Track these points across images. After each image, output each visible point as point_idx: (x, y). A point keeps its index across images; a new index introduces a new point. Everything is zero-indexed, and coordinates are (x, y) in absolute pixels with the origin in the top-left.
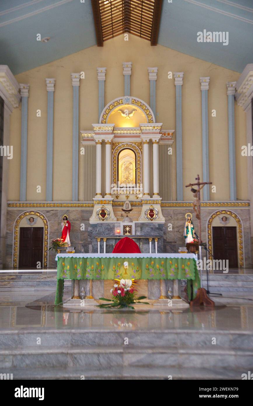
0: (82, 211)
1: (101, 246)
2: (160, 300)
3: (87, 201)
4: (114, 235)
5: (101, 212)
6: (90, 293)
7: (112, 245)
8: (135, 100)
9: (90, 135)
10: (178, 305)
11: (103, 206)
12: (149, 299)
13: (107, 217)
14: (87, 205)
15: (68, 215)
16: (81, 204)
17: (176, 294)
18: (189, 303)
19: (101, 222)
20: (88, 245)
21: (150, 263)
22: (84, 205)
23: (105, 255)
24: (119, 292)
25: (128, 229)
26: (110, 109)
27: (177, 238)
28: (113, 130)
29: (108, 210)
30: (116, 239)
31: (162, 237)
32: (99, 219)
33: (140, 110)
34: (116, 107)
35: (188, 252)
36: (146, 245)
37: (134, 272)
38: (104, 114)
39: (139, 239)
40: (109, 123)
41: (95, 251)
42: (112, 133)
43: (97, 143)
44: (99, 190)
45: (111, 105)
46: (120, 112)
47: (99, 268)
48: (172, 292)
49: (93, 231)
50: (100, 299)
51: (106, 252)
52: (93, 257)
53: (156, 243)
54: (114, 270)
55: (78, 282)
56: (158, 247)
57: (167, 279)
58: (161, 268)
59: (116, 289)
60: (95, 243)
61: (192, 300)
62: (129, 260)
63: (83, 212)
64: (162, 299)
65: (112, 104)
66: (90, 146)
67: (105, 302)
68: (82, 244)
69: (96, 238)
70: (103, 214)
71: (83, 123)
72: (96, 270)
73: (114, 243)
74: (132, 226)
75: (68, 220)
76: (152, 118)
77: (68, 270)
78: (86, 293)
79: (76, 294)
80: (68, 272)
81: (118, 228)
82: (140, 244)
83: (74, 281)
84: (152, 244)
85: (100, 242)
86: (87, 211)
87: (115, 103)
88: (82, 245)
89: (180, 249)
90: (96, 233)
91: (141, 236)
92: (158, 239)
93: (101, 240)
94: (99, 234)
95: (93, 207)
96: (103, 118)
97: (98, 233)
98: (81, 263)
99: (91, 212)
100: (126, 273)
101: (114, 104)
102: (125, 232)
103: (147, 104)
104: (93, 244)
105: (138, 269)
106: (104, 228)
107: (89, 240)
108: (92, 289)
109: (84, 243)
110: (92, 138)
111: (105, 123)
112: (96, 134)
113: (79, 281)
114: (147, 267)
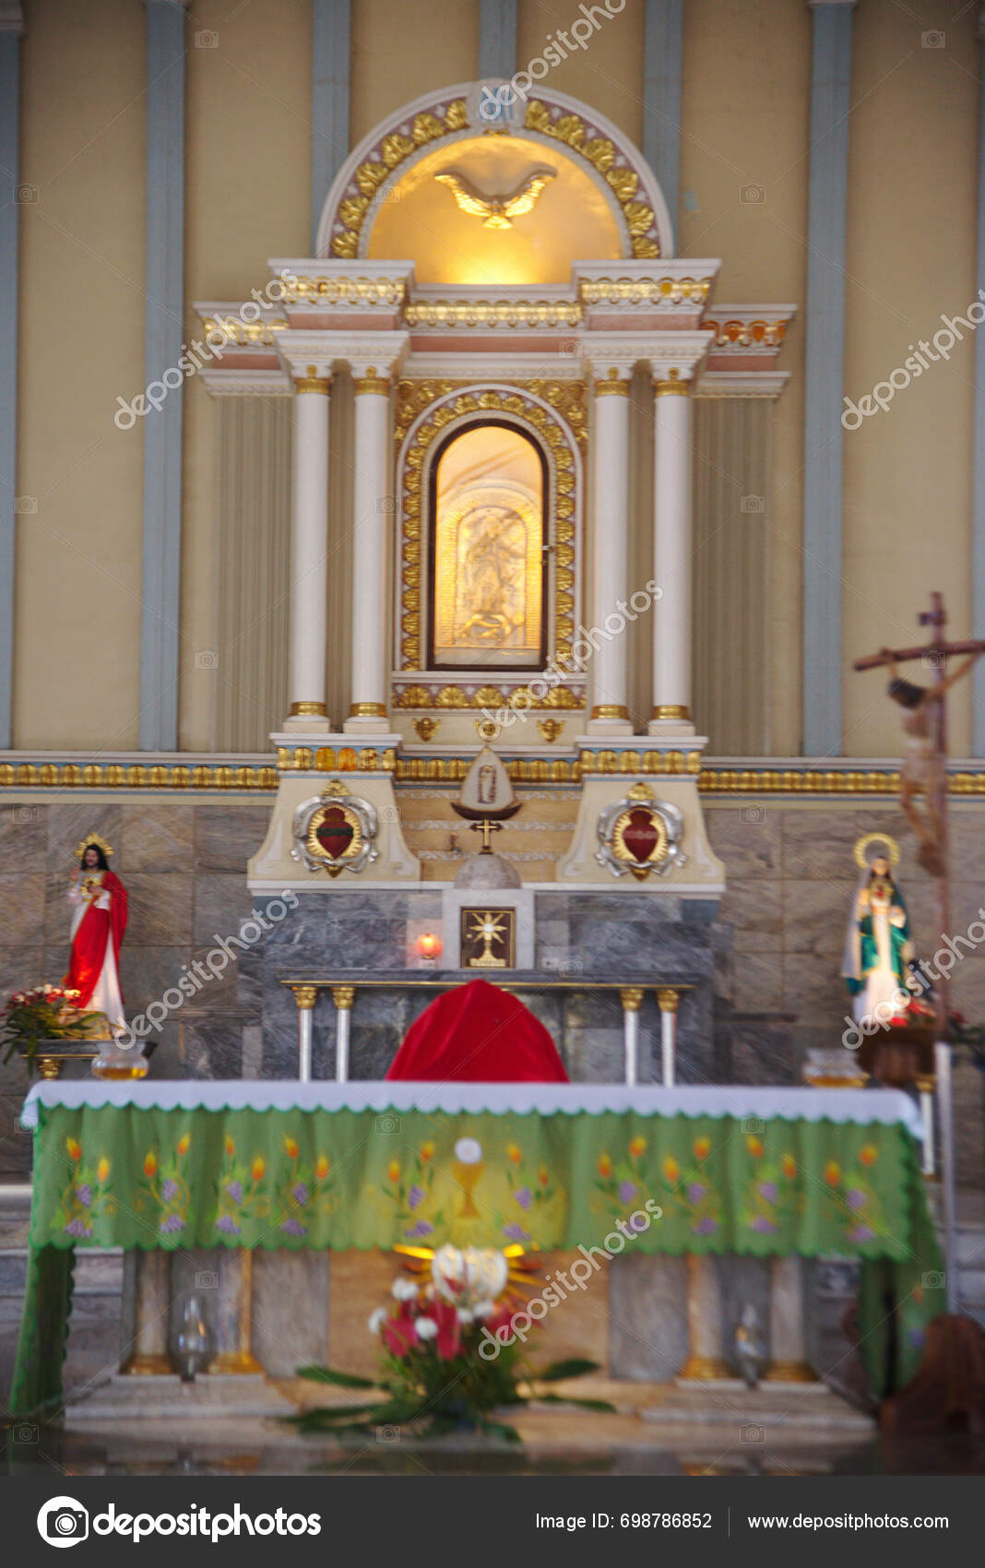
0: (204, 816)
1: (322, 1039)
2: (684, 1384)
3: (234, 751)
4: (400, 969)
5: (320, 820)
6: (237, 1339)
7: (389, 1030)
8: (547, 106)
9: (256, 328)
10: (803, 1420)
11: (337, 786)
12: (615, 1376)
13: (356, 855)
14: (234, 777)
15: (109, 841)
16: (198, 771)
17: (787, 1349)
18: (874, 1412)
19: (324, 883)
20: (236, 1029)
21: (620, 1149)
22: (213, 777)
23: (343, 1093)
24: (425, 1328)
25: (489, 930)
26: (384, 165)
27: (799, 996)
28: (406, 302)
29: (366, 806)
30: (413, 993)
31: (702, 981)
32: (311, 863)
33: (575, 175)
34: (424, 148)
35: (871, 1084)
36: (602, 1032)
37: (523, 1201)
38: (346, 196)
39: (559, 997)
40: (381, 257)
41: (282, 1066)
42: (399, 322)
43: (299, 384)
44: (308, 684)
45: (395, 139)
46: (452, 181)
47: (300, 1179)
48: (763, 1335)
49: (272, 942)
50: (304, 1373)
51: (353, 1075)
52: (260, 1106)
53: (668, 1020)
54: (394, 1188)
55: (162, 1265)
56: (678, 1048)
57: (731, 1253)
58: (691, 1177)
59: (407, 1312)
60: (283, 1016)
61: (890, 1390)
62: (490, 1126)
63: (207, 818)
64: (699, 1377)
65: (396, 132)
66: (258, 401)
67: (334, 1396)
68: (195, 1019)
69: (290, 987)
70: (336, 833)
71: (214, 256)
72: (278, 1188)
73: (403, 1016)
74: (513, 909)
75: (113, 867)
76: (654, 225)
77: (102, 1187)
78: (211, 1337)
79: (150, 1340)
80: (101, 1202)
81: (430, 922)
82: (563, 1025)
83: (137, 1257)
84: (642, 1023)
85: (313, 1008)
86: (232, 817)
87: (419, 124)
88: (201, 1031)
89: (816, 1063)
90: (291, 950)
91: (571, 975)
92: (682, 993)
93: (317, 997)
94: (311, 961)
95: (270, 786)
96: (339, 220)
97: (298, 955)
98: (185, 1141)
99: (258, 823)
100: (469, 1209)
101: (412, 131)
102: (471, 947)
103: (622, 128)
104: (267, 1023)
105: (544, 1180)
106: (342, 922)
107: (244, 996)
108: (253, 1312)
109: (211, 1015)
110: (270, 352)
111: (355, 256)
112: (296, 323)
113: (171, 1258)
114: (605, 1171)
